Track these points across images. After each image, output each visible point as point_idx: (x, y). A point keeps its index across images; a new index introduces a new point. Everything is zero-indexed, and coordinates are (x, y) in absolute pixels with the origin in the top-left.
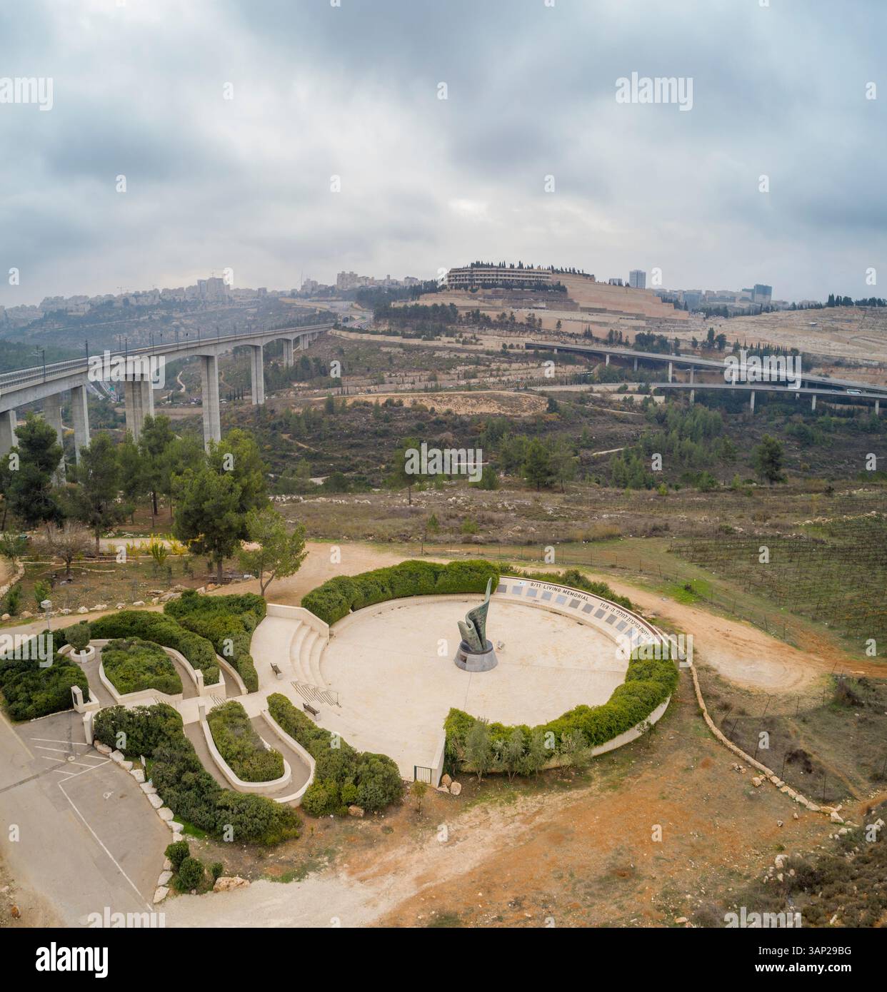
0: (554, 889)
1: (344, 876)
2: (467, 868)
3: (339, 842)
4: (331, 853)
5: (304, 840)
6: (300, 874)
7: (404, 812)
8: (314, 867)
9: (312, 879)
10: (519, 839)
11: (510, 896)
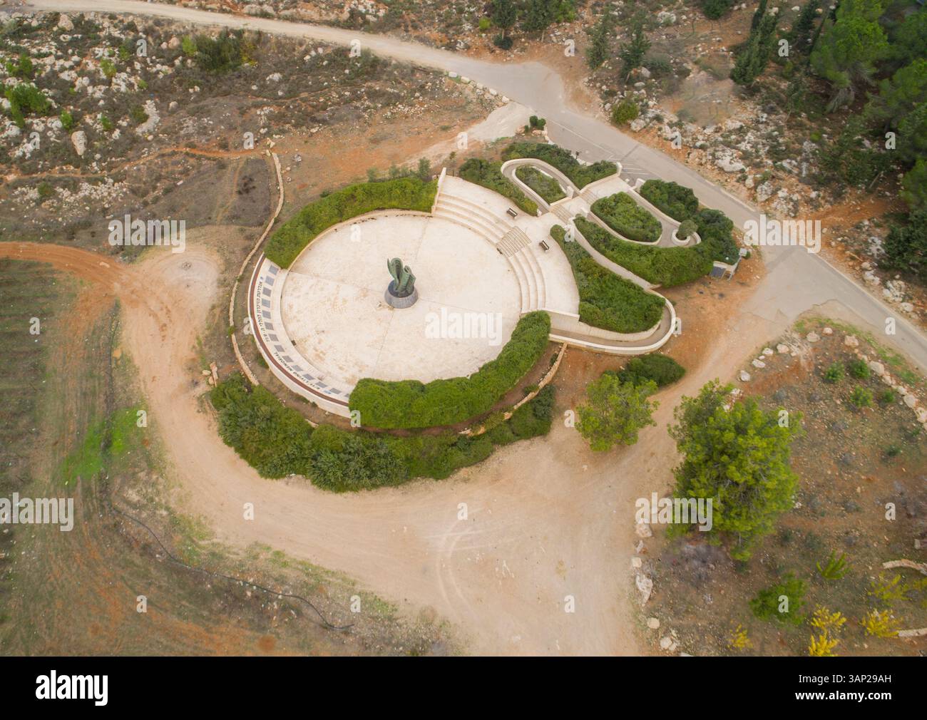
0: (404, 137)
1: (482, 141)
2: (435, 146)
3: (485, 153)
4: (487, 149)
5: (500, 153)
6: (498, 141)
7: (459, 166)
8: (493, 143)
9: (494, 139)
10: (411, 157)
11: (421, 136)
